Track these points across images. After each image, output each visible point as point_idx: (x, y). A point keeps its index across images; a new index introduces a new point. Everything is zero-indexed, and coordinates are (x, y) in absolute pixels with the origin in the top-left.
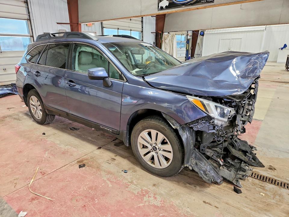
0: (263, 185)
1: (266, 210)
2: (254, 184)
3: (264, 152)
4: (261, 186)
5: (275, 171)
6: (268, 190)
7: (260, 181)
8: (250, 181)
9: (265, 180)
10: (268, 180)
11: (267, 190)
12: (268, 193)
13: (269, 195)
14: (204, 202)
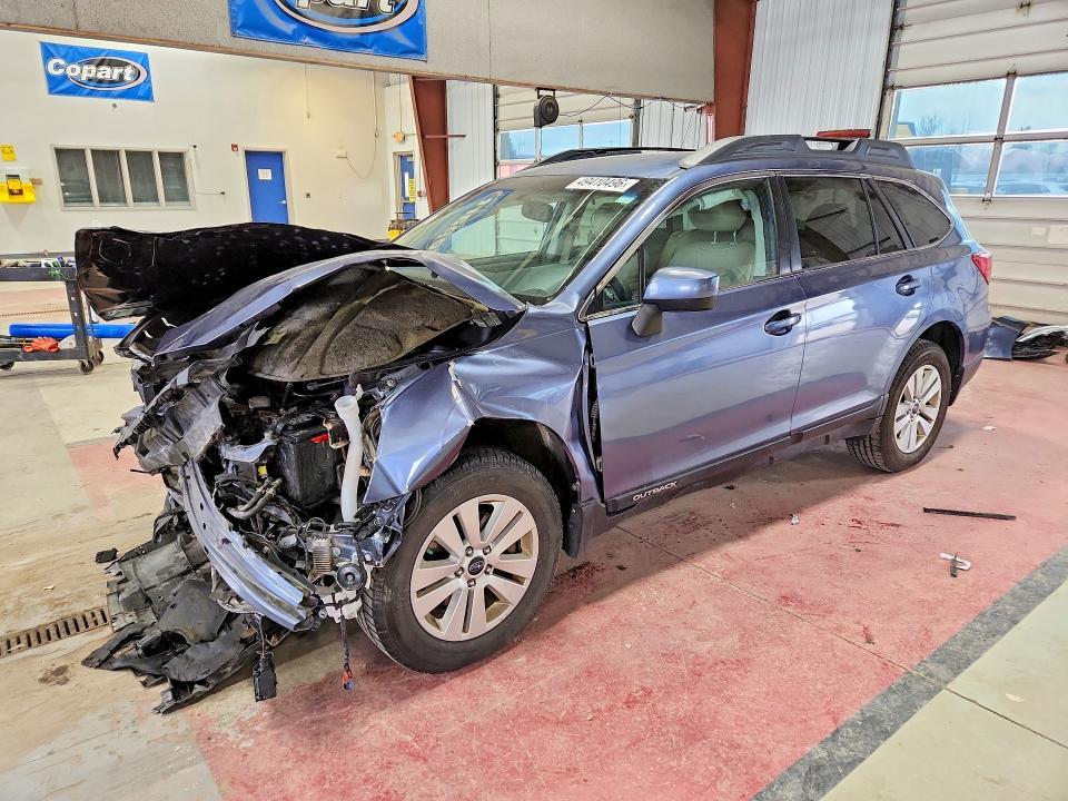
0: (58, 610)
1: (29, 570)
2: (81, 597)
3: (121, 725)
4: (63, 604)
5: (41, 676)
6: (39, 607)
7: (69, 614)
8: (97, 597)
9: (61, 626)
10: (53, 632)
11: (42, 604)
12: (38, 600)
13: (32, 599)
14: (149, 514)
